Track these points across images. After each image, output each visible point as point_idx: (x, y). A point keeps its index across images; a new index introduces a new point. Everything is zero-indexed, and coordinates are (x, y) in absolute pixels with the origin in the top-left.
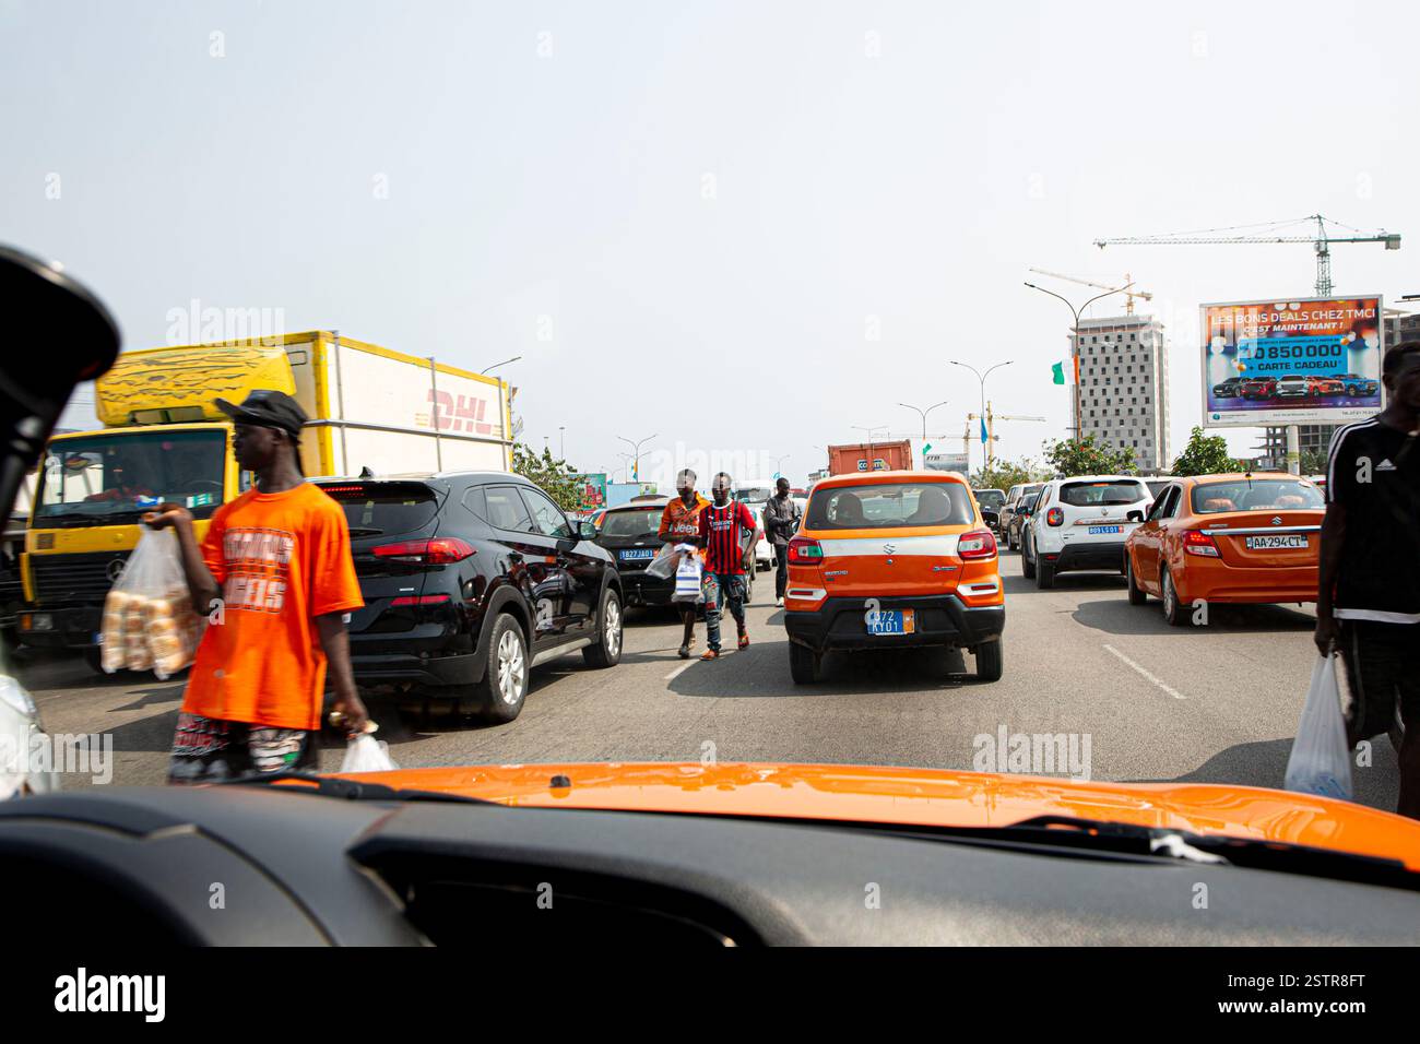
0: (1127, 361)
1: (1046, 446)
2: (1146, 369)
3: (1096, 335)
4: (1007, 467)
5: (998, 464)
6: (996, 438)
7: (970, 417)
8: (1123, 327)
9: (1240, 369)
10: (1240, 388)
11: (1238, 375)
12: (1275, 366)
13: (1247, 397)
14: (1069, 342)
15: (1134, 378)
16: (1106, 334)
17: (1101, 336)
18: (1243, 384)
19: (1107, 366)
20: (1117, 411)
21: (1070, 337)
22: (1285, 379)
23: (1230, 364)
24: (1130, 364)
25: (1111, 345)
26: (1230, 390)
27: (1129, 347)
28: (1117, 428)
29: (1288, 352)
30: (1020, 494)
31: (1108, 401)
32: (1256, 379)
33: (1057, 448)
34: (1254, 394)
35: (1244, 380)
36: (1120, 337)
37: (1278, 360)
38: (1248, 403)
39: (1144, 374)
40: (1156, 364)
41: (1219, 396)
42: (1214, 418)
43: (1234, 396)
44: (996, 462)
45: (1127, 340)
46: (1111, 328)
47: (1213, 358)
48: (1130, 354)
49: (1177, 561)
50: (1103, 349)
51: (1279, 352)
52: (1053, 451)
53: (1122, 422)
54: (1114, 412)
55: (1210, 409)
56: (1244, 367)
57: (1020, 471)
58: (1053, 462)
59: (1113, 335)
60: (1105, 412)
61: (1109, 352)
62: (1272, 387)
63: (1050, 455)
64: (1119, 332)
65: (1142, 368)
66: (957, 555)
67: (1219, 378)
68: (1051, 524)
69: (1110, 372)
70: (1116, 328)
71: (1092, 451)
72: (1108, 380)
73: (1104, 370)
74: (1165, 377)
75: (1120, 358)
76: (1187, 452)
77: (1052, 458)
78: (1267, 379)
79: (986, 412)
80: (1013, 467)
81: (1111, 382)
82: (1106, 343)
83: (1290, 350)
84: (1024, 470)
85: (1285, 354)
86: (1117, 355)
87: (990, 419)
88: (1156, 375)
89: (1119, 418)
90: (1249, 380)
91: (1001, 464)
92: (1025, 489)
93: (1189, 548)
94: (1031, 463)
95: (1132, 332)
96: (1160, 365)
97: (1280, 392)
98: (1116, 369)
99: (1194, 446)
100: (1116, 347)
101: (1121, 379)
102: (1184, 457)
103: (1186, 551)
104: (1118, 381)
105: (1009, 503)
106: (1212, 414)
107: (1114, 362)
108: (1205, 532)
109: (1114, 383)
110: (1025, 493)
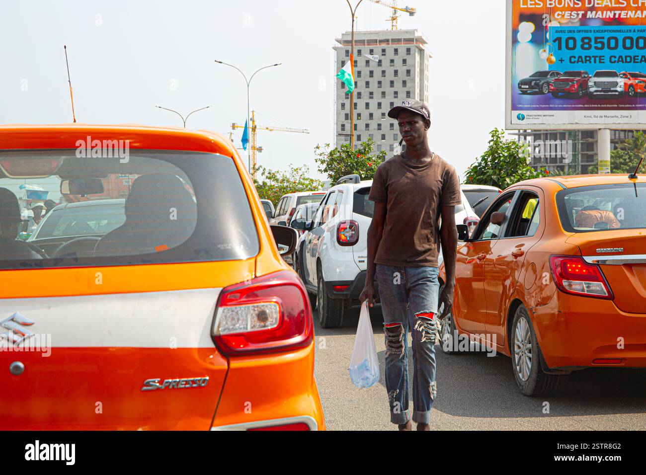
0: (390, 76)
1: (319, 151)
2: (408, 85)
3: (361, 47)
4: (272, 176)
5: (263, 174)
6: (260, 149)
7: (234, 127)
8: (387, 41)
9: (549, 60)
10: (548, 84)
11: (546, 68)
12: (587, 59)
13: (555, 94)
14: (334, 53)
15: (396, 93)
16: (371, 47)
17: (365, 49)
18: (551, 79)
19: (370, 80)
20: (379, 125)
21: (335, 49)
22: (598, 75)
23: (539, 55)
24: (393, 78)
25: (376, 58)
26: (537, 84)
27: (392, 61)
28: (379, 143)
29: (603, 43)
30: (292, 204)
31: (371, 115)
32: (567, 73)
33: (331, 154)
34: (563, 91)
35: (553, 74)
36: (384, 51)
37: (593, 52)
38: (557, 101)
39: (406, 89)
40: (417, 80)
41: (524, 93)
42: (518, 118)
43: (541, 93)
44: (261, 170)
45: (390, 54)
46: (376, 41)
47: (519, 47)
48: (392, 69)
49: (544, 301)
50: (368, 62)
51: (593, 43)
52: (326, 158)
53: (383, 137)
54: (376, 127)
55: (514, 108)
56: (553, 58)
57: (288, 181)
58: (326, 171)
59: (378, 48)
60: (367, 126)
61: (373, 66)
62: (584, 84)
63: (323, 162)
64: (384, 46)
65: (404, 83)
66: (211, 345)
67: (526, 72)
68: (342, 243)
69: (374, 86)
70: (381, 41)
71: (369, 159)
72: (371, 93)
73: (367, 83)
74: (425, 93)
75: (384, 72)
76: (483, 159)
77: (325, 166)
78: (579, 74)
79: (251, 122)
80: (279, 177)
81: (375, 95)
82: (370, 57)
83: (605, 41)
84: (292, 180)
85: (599, 45)
86: (381, 69)
87: (254, 129)
88: (417, 91)
89: (381, 132)
90: (558, 74)
91: (266, 174)
92: (299, 198)
93: (565, 283)
94: (300, 173)
95: (395, 46)
96: (422, 80)
97: (592, 90)
98: (380, 83)
99: (493, 151)
100: (380, 61)
101: (384, 93)
102: (480, 164)
103: (559, 286)
104: (380, 95)
105: (279, 215)
106: (516, 113)
107: (377, 76)
108: (589, 259)
109: (377, 97)
110: (298, 203)
